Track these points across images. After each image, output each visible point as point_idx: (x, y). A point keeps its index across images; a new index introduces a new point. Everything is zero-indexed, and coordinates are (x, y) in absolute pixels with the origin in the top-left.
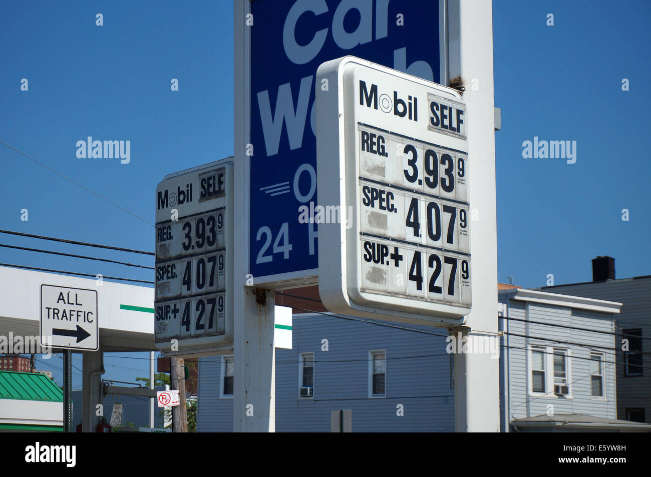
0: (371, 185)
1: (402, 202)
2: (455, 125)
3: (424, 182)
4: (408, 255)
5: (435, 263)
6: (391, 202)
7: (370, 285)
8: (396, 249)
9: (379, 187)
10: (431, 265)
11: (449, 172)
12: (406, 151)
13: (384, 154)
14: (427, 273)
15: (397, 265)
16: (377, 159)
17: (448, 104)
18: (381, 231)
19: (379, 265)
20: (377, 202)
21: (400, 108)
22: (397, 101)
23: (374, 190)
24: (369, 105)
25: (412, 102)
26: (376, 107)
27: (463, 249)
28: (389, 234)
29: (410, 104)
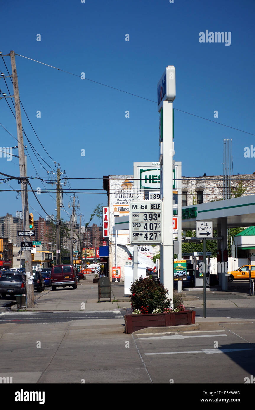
0: (134, 223)
1: (143, 225)
2: (157, 207)
3: (149, 220)
4: (144, 234)
5: (151, 234)
6: (140, 225)
7: (134, 240)
8: (141, 233)
9: (137, 223)
10: (150, 235)
11: (156, 217)
12: (144, 215)
13: (138, 217)
14: (149, 236)
15: (141, 236)
16: (137, 218)
17: (155, 204)
18: (137, 231)
19: (137, 237)
20: (136, 226)
21: (143, 208)
22: (142, 207)
23: (135, 224)
24: (135, 209)
25: (146, 206)
26: (136, 209)
27: (159, 230)
28: (139, 231)
29: (145, 206)
